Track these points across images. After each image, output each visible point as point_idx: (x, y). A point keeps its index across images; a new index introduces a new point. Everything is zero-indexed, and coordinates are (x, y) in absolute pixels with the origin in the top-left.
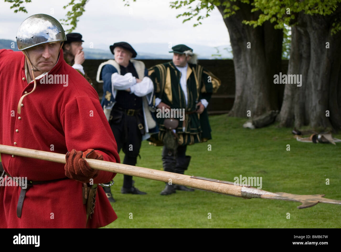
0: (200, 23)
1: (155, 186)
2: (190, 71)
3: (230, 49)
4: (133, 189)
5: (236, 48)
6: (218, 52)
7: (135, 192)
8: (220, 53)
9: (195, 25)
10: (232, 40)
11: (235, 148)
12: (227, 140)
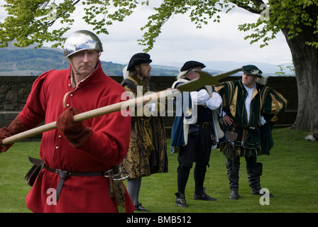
0: (267, 44)
1: (224, 193)
2: (256, 92)
3: (293, 67)
4: (204, 196)
5: (298, 66)
6: (282, 70)
7: (207, 198)
8: (284, 71)
9: (262, 46)
10: (294, 59)
11: (298, 158)
12: (290, 151)
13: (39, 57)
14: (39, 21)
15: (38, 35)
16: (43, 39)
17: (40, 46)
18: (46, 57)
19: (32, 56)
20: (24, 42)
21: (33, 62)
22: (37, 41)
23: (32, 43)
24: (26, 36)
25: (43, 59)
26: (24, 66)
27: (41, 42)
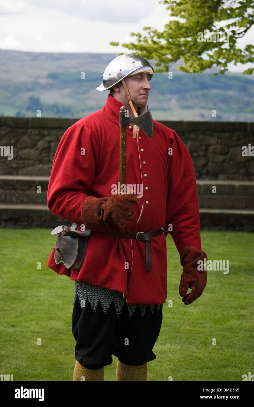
13: (215, 87)
14: (222, 29)
15: (220, 53)
16: (229, 60)
17: (222, 72)
18: (227, 87)
19: (204, 86)
20: (196, 64)
21: (205, 96)
22: (219, 63)
23: (210, 65)
24: (200, 53)
25: (222, 92)
26: (190, 103)
27: (225, 65)
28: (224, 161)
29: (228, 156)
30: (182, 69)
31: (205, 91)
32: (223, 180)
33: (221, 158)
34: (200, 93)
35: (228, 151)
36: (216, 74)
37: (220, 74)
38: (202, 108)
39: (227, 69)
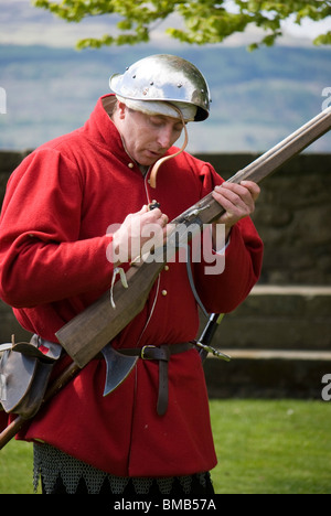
16: (283, 13)
17: (269, 40)
20: (208, 23)
22: (261, 20)
23: (241, 25)
27: (276, 23)
28: (280, 242)
29: (290, 230)
30: (178, 34)
31: (255, 85)
32: (280, 283)
33: (274, 234)
34: (242, 88)
35: (291, 218)
36: (255, 46)
37: (264, 46)
38: (251, 121)
39: (280, 34)
